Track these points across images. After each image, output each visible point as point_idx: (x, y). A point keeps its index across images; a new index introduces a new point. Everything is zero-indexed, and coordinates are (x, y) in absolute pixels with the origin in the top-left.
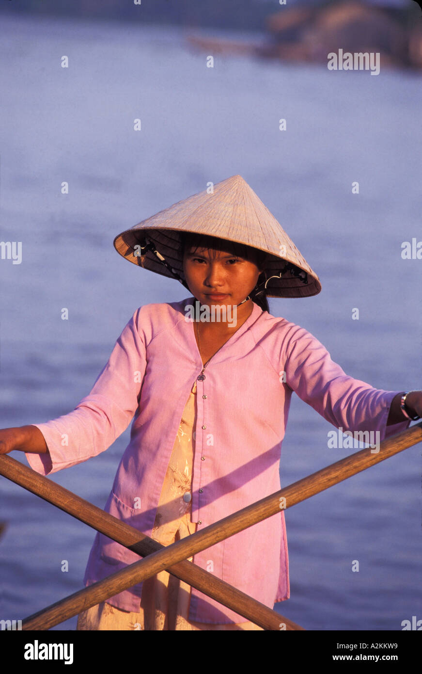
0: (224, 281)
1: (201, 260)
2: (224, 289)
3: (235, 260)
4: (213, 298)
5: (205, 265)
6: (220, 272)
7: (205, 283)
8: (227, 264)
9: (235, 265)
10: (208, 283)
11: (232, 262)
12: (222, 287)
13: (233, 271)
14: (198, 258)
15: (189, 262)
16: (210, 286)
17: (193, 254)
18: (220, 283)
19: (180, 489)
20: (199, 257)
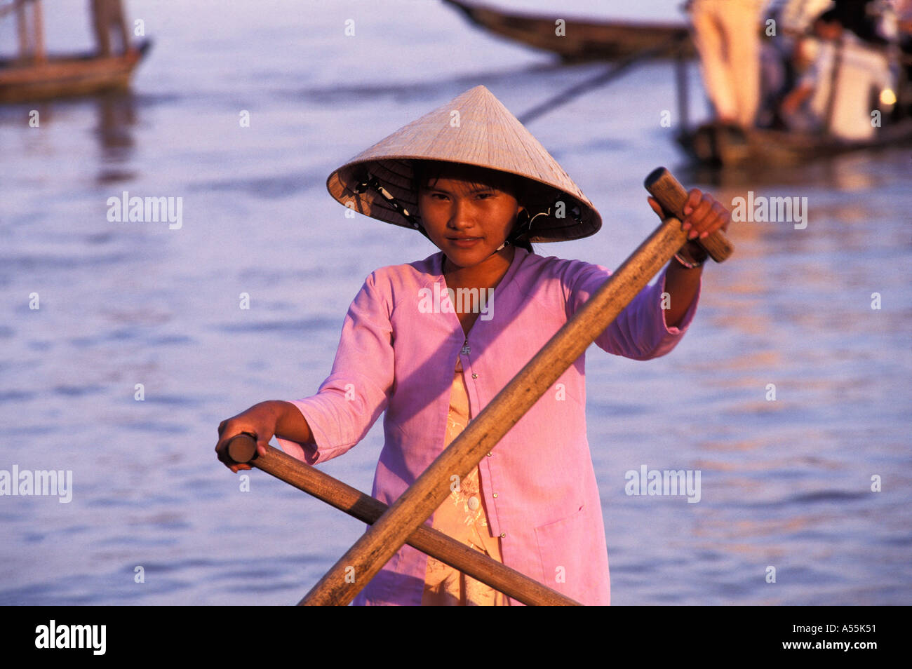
0: (473, 221)
1: (443, 195)
2: (475, 231)
3: (486, 195)
4: (458, 243)
5: (448, 201)
6: (467, 210)
7: (448, 226)
8: (477, 199)
9: (487, 200)
10: (452, 225)
11: (483, 197)
12: (473, 229)
13: (485, 208)
14: (438, 193)
15: (426, 199)
16: (455, 229)
17: (433, 188)
18: (470, 224)
19: (463, 493)
20: (440, 191)
